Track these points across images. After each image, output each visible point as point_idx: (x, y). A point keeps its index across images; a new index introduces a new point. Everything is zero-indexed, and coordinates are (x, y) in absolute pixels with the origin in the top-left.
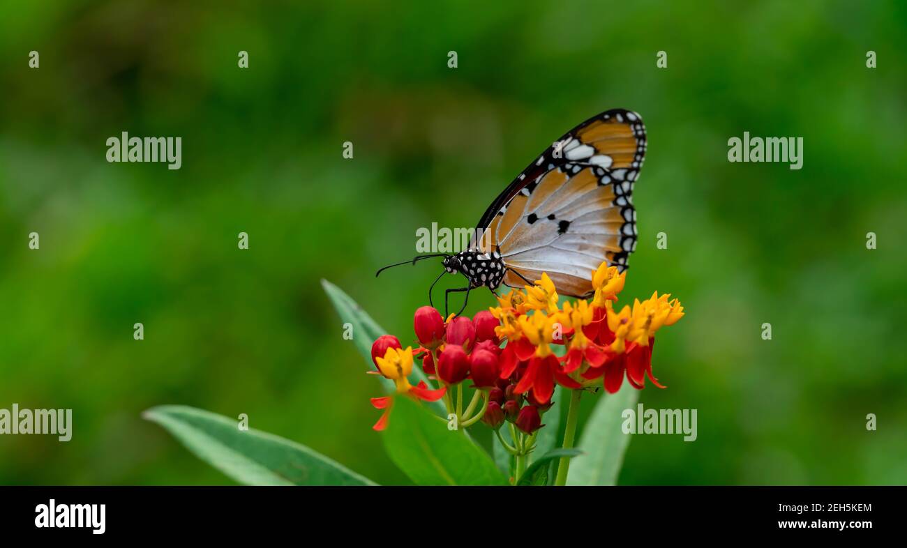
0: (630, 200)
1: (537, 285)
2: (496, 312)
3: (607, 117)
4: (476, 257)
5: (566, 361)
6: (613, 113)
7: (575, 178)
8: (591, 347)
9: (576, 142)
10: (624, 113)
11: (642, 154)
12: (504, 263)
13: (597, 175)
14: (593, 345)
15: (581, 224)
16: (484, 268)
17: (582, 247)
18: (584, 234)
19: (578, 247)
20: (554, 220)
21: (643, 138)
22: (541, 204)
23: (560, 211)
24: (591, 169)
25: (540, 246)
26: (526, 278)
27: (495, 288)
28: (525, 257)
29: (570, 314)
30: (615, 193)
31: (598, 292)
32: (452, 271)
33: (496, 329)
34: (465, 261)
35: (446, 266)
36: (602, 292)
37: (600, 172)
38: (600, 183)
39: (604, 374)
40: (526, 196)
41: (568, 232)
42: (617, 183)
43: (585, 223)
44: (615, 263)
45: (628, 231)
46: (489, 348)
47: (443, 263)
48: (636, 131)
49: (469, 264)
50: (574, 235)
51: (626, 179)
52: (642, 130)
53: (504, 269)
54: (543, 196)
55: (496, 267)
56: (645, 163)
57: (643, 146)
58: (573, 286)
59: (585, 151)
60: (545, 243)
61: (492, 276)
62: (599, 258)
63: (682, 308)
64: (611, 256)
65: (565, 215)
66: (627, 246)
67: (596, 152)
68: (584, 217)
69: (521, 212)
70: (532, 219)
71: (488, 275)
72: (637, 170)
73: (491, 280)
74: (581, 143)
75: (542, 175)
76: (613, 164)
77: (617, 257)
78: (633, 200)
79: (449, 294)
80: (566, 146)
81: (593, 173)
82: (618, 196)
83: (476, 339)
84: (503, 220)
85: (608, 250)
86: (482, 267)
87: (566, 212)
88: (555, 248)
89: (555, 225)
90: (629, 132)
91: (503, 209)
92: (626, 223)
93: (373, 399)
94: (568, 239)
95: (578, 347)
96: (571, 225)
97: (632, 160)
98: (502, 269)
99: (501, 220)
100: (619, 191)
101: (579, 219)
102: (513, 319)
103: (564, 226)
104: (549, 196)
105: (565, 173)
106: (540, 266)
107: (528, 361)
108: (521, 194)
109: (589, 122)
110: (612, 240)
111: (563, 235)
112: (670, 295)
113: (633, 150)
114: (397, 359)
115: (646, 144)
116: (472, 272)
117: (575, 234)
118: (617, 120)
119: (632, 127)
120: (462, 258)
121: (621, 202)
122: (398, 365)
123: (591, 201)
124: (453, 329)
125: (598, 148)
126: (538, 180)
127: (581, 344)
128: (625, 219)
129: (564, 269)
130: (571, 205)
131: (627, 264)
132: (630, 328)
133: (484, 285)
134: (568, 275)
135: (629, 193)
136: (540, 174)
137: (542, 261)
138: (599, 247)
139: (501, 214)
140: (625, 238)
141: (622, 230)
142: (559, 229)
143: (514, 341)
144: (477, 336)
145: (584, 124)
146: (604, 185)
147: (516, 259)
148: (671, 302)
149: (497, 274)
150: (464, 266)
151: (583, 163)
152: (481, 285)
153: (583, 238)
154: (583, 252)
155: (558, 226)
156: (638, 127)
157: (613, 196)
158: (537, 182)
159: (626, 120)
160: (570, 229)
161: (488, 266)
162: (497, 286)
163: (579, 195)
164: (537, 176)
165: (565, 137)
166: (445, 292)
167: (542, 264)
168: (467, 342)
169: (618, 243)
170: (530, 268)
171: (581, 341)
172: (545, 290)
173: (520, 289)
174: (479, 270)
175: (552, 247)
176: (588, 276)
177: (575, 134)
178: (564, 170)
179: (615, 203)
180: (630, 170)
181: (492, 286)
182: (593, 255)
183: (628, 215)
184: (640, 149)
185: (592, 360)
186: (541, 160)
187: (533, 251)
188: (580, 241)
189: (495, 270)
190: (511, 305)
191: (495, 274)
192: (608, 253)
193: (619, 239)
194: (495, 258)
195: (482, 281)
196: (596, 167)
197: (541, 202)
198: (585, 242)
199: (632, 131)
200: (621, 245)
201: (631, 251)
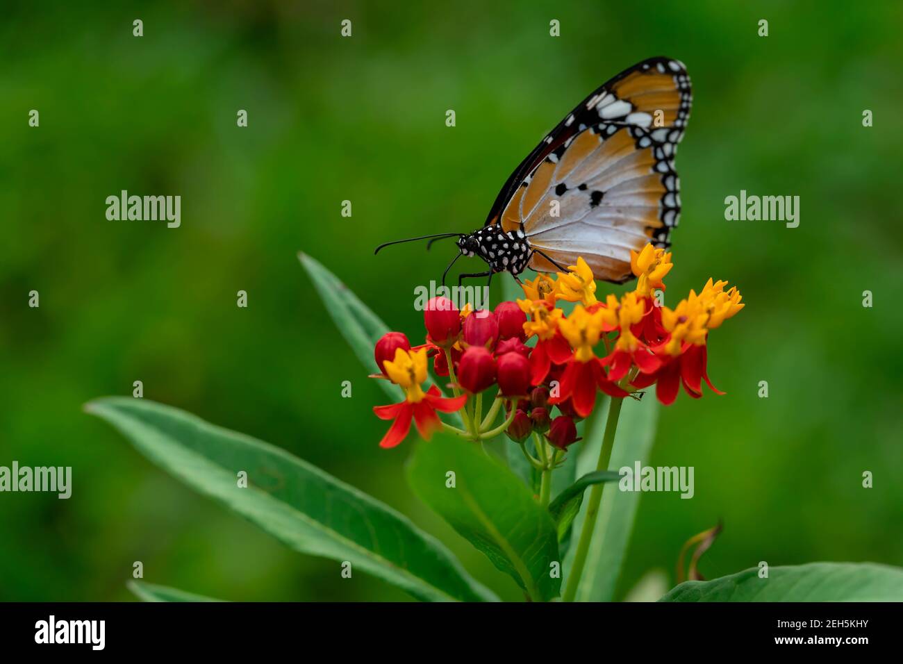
0: (672, 165)
1: (571, 271)
2: (527, 305)
3: (646, 67)
4: (497, 237)
5: (611, 365)
6: (653, 62)
7: (609, 140)
8: (641, 349)
9: (610, 98)
10: (665, 62)
11: (686, 110)
12: (530, 243)
13: (634, 136)
14: (643, 347)
15: (616, 194)
16: (506, 250)
17: (618, 222)
18: (620, 207)
19: (613, 222)
20: (585, 191)
21: (687, 91)
22: (571, 173)
23: (592, 180)
24: (628, 130)
25: (570, 221)
26: (555, 261)
27: (517, 273)
28: (552, 236)
29: (617, 311)
30: (656, 157)
31: (642, 278)
32: (468, 254)
33: (525, 325)
34: (484, 242)
35: (462, 247)
36: (648, 279)
37: (639, 133)
38: (638, 146)
39: (656, 380)
40: (554, 163)
41: (601, 205)
42: (657, 145)
43: (622, 193)
44: (655, 240)
45: (669, 202)
46: (517, 348)
47: (458, 244)
48: (680, 83)
49: (488, 245)
50: (608, 208)
51: (667, 140)
52: (687, 82)
53: (530, 251)
54: (574, 163)
55: (520, 249)
56: (690, 121)
57: (688, 101)
58: (607, 269)
59: (621, 108)
60: (576, 218)
61: (515, 259)
62: (637, 235)
63: (741, 297)
64: (650, 232)
65: (597, 184)
66: (668, 221)
67: (634, 109)
68: (620, 187)
69: (548, 182)
70: (561, 190)
71: (510, 258)
72: (681, 129)
73: (514, 264)
74: (617, 98)
75: (572, 137)
76: (653, 122)
77: (656, 232)
78: (676, 165)
79: (463, 279)
80: (599, 102)
81: (630, 134)
82: (658, 161)
83: (499, 336)
84: (528, 192)
85: (647, 225)
86: (504, 249)
87: (599, 180)
88: (587, 224)
89: (586, 197)
90: (671, 85)
91: (528, 179)
92: (668, 192)
93: (376, 407)
94: (602, 213)
95: (626, 349)
96: (604, 196)
97: (674, 117)
98: (527, 251)
99: (525, 192)
100: (660, 155)
101: (614, 189)
102: (545, 314)
103: (597, 198)
104: (580, 162)
105: (599, 135)
106: (571, 246)
107: (564, 365)
108: (548, 160)
109: (626, 73)
110: (651, 213)
111: (596, 209)
112: (727, 282)
113: (676, 106)
114: (409, 364)
115: (691, 99)
116: (492, 255)
117: (610, 207)
118: (658, 71)
119: (675, 78)
120: (480, 238)
121: (663, 168)
122: (411, 371)
123: (627, 167)
124: (473, 325)
125: (636, 104)
126: (567, 143)
127: (628, 345)
128: (666, 187)
129: (598, 250)
130: (605, 173)
131: (668, 241)
132: (690, 327)
133: (505, 269)
134: (602, 256)
135: (671, 157)
136: (570, 137)
137: (573, 240)
138: (637, 222)
139: (526, 185)
140: (666, 210)
141: (663, 200)
142: (591, 201)
143: (546, 340)
144: (500, 333)
145: (620, 76)
146: (642, 148)
147: (543, 238)
148: (729, 292)
149: (521, 257)
150: (483, 248)
151: (619, 123)
152: (502, 270)
153: (619, 211)
154: (620, 228)
155: (590, 197)
156: (682, 79)
157: (653, 161)
158: (566, 146)
159: (669, 71)
160: (604, 201)
161: (510, 248)
162: (520, 271)
163: (614, 160)
164: (567, 139)
165: (598, 92)
166: (458, 277)
167: (572, 244)
168: (491, 341)
169: (659, 216)
170: (559, 249)
171: (628, 341)
172: (581, 278)
173: (546, 273)
174: (501, 253)
175: (583, 223)
176: (626, 257)
177: (609, 88)
178: (597, 131)
179: (655, 169)
180: (672, 130)
181: (515, 270)
182: (631, 231)
183: (670, 183)
184: (684, 105)
185: (642, 366)
186: (571, 120)
187: (562, 228)
188: (615, 215)
189: (519, 252)
190: (538, 293)
191: (518, 257)
192: (647, 228)
193: (660, 212)
194: (519, 238)
195: (503, 265)
196: (633, 127)
197: (570, 170)
198: (621, 216)
199: (675, 84)
200: (662, 219)
201: (674, 226)
